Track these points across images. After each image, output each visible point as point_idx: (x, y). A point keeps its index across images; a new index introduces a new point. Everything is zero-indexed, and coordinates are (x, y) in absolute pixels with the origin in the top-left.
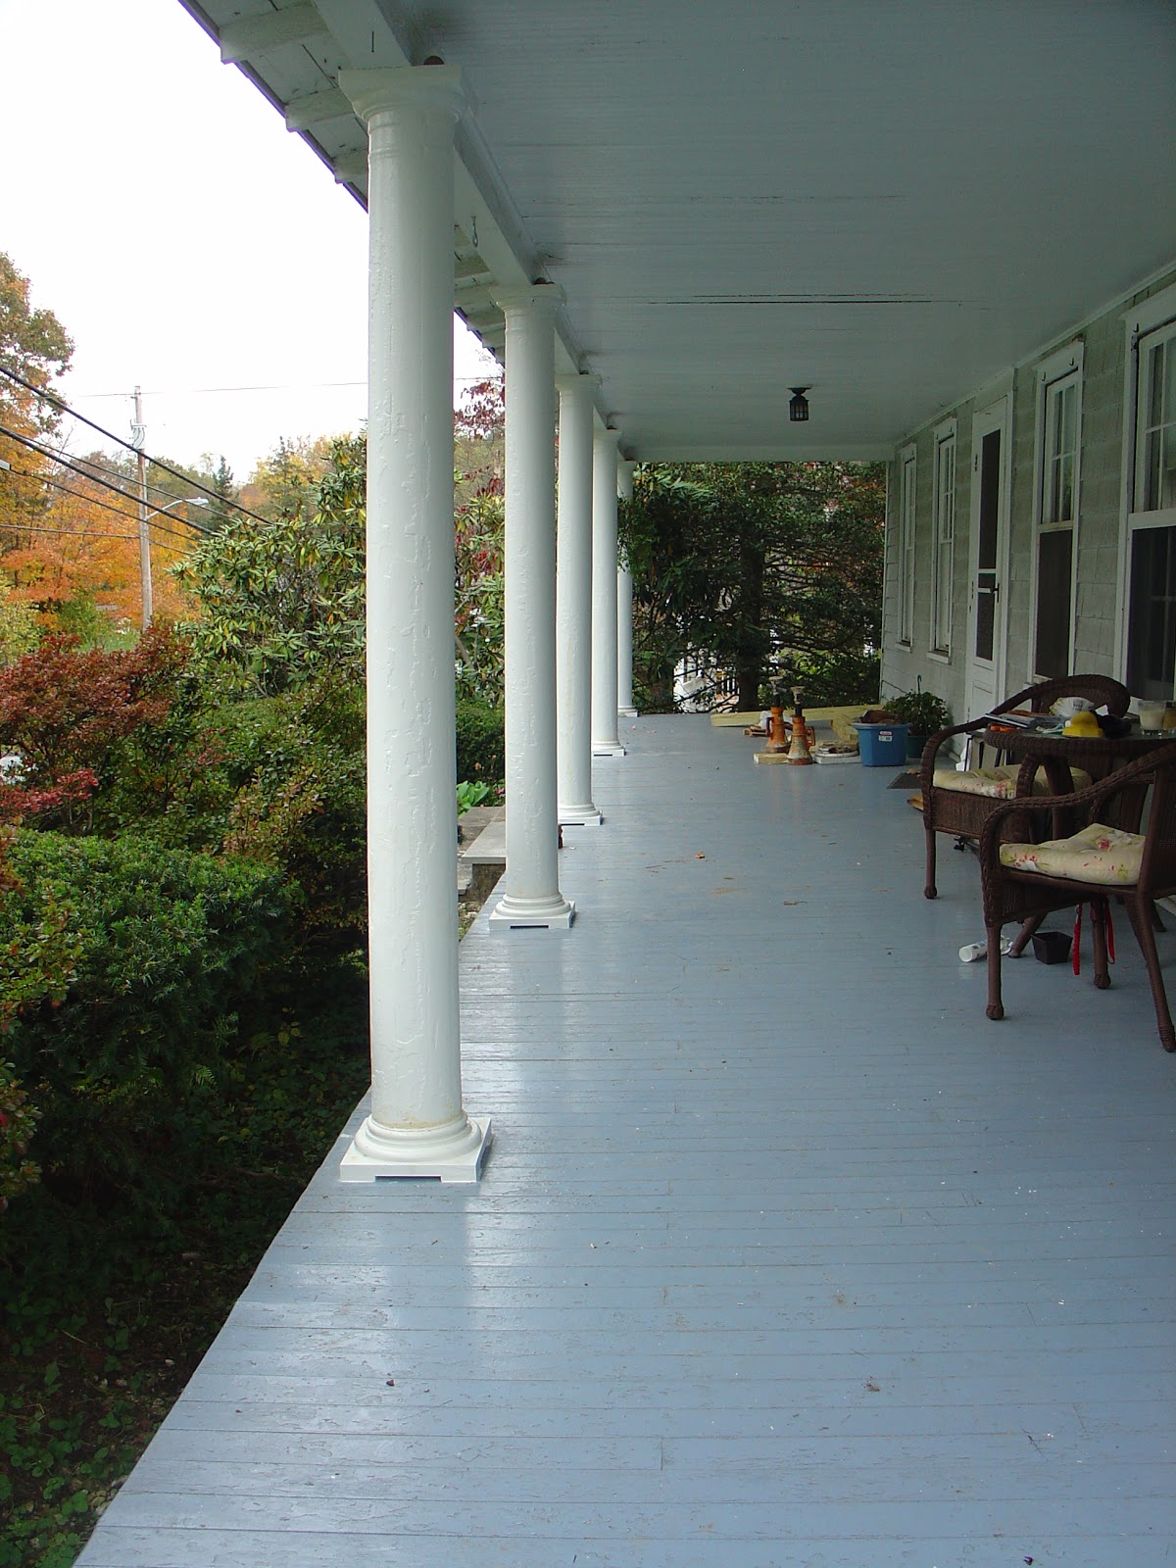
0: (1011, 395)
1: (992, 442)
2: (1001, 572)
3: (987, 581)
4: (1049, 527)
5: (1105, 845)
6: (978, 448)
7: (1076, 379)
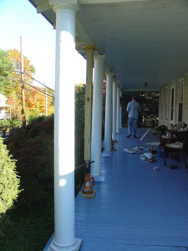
0: (175, 83)
1: (173, 90)
2: (174, 108)
3: (172, 109)
4: (180, 102)
5: (179, 144)
6: (171, 91)
7: (183, 82)
